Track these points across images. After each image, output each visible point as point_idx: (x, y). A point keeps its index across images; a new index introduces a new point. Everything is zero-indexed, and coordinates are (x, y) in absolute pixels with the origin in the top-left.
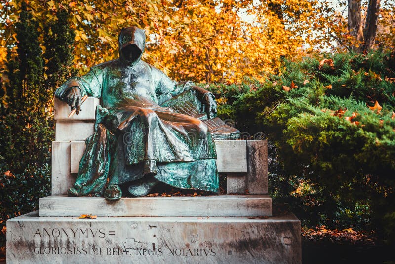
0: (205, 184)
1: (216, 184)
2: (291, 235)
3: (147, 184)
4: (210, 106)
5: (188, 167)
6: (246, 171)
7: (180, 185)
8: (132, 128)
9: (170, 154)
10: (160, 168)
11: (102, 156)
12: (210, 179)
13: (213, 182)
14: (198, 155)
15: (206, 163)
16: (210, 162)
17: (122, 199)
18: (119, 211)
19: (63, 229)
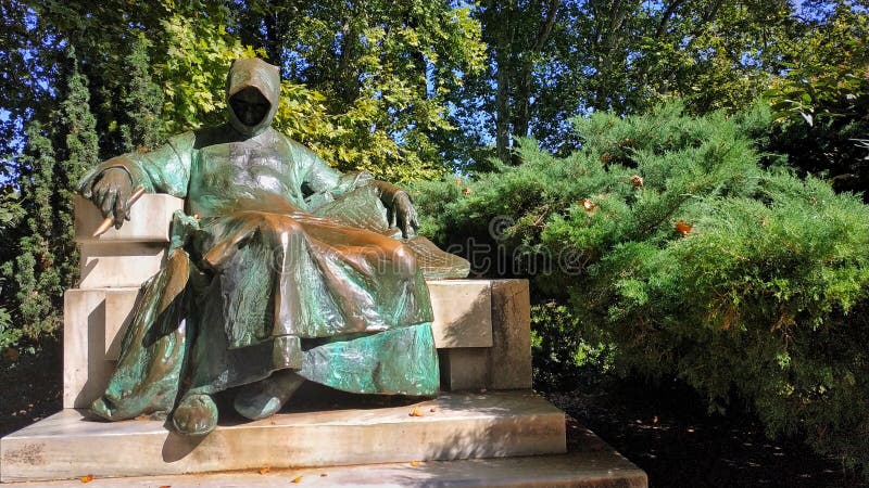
1: (433, 378)
5: (374, 344)
7: (356, 385)
10: (312, 350)
11: (173, 325)
13: (429, 374)
15: (412, 333)
16: (420, 330)
17: (218, 429)
18: (210, 459)
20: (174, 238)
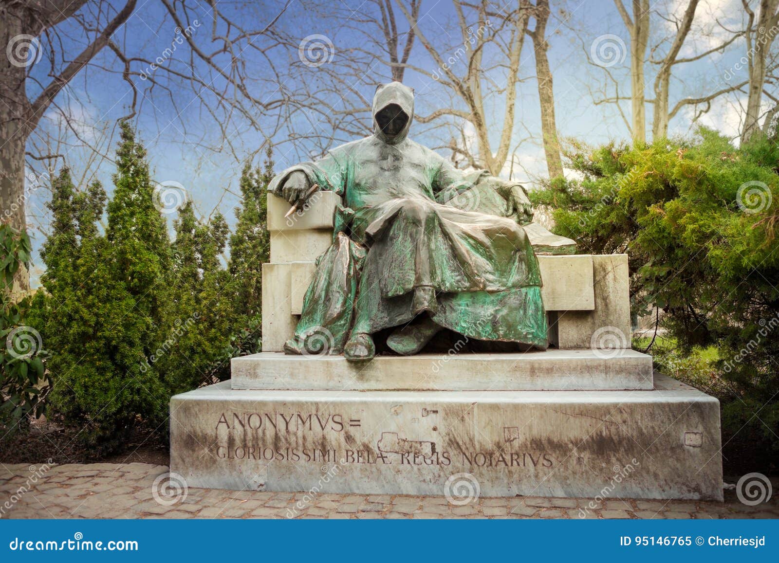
0: (524, 332)
1: (542, 331)
2: (700, 428)
3: (419, 331)
5: (493, 302)
6: (593, 308)
7: (479, 334)
8: (391, 233)
9: (460, 278)
10: (444, 303)
11: (341, 284)
12: (533, 322)
13: (538, 328)
14: (511, 279)
15: (524, 294)
16: (531, 292)
17: (376, 358)
18: (370, 380)
19: (266, 414)
20: (337, 225)
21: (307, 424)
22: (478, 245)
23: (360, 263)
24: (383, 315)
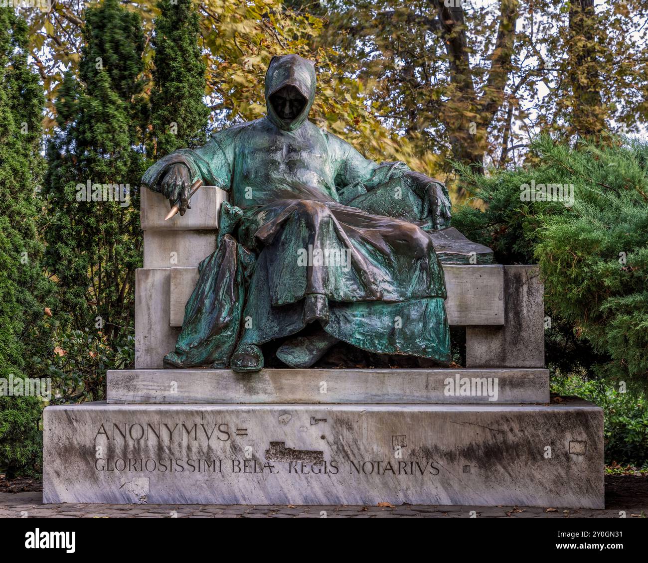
0: (423, 345)
1: (444, 346)
2: (584, 437)
3: (311, 343)
4: (437, 205)
5: (390, 313)
7: (375, 347)
8: (283, 237)
9: (355, 287)
10: (338, 313)
11: (228, 292)
12: (433, 335)
13: (439, 342)
14: (410, 289)
15: (425, 305)
16: (433, 304)
17: (264, 370)
18: (258, 393)
19: (149, 425)
20: (222, 226)
21: (193, 433)
22: (376, 252)
23: (249, 270)
24: (273, 324)
